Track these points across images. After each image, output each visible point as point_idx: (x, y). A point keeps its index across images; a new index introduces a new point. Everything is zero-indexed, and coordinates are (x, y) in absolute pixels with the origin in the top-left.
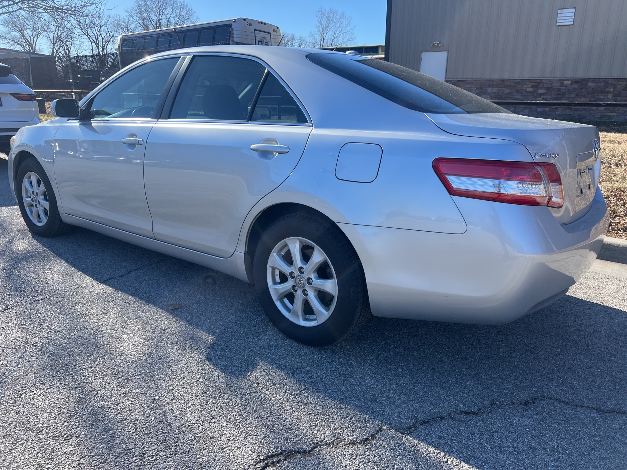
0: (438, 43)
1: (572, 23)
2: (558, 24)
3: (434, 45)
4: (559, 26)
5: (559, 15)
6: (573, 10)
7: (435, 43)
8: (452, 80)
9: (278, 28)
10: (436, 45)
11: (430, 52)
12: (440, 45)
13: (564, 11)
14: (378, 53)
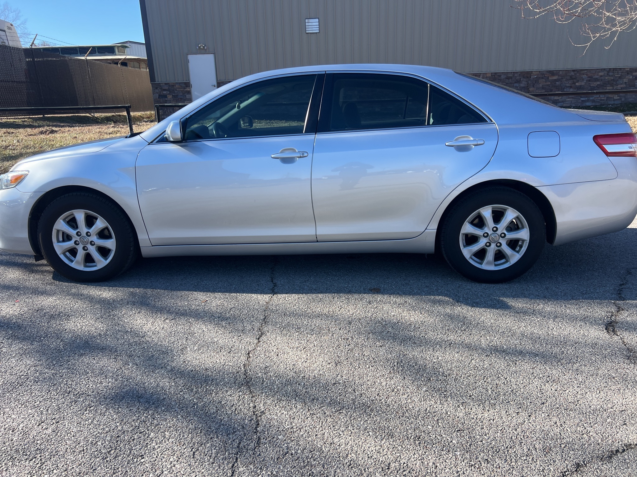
0: (204, 46)
1: (318, 31)
2: (307, 32)
3: (199, 47)
4: (308, 33)
5: (307, 24)
6: (317, 20)
7: (201, 46)
8: (224, 82)
9: (12, 25)
10: (202, 47)
11: (196, 54)
12: (205, 48)
13: (311, 20)
14: (115, 54)
